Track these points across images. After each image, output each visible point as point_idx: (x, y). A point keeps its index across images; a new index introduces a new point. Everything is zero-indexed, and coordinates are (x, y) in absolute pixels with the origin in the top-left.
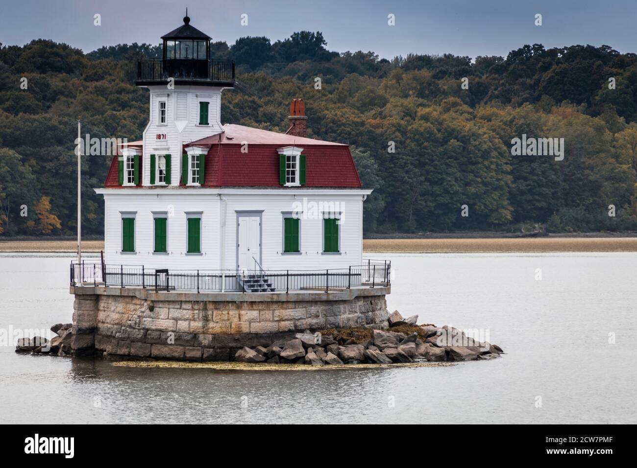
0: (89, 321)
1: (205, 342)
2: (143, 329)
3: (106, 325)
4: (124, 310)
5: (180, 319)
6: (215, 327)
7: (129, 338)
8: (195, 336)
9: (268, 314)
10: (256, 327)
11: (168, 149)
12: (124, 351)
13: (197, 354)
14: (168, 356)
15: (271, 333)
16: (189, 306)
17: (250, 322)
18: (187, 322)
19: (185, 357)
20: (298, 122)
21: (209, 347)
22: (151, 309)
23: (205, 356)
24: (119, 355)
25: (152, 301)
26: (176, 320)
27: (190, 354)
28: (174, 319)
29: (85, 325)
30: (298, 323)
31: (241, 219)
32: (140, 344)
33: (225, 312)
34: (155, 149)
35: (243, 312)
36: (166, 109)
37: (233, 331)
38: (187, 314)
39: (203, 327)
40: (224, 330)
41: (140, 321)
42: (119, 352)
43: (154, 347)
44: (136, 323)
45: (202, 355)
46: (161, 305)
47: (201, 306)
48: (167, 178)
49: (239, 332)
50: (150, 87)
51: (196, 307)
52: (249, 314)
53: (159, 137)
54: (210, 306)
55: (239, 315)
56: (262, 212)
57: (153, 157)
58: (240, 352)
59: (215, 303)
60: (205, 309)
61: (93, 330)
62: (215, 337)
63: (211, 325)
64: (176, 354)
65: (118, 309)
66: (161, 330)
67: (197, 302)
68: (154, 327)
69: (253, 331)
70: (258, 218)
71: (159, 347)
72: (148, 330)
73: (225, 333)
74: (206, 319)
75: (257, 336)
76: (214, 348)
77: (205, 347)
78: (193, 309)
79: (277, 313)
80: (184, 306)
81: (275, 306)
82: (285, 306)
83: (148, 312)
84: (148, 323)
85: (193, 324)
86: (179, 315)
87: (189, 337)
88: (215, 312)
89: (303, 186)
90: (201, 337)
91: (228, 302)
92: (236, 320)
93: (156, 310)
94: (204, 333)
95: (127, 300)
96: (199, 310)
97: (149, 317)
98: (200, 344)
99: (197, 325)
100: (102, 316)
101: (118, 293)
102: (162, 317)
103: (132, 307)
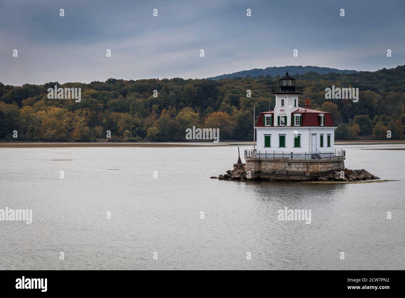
0: (258, 169)
1: (308, 175)
2: (286, 171)
3: (266, 170)
4: (275, 165)
5: (299, 168)
6: (311, 170)
7: (281, 174)
8: (304, 173)
9: (325, 166)
10: (322, 170)
11: (285, 114)
12: (279, 178)
13: (305, 179)
14: (296, 179)
15: (326, 172)
16: (302, 164)
17: (321, 168)
18: (302, 169)
19: (301, 180)
20: (309, 106)
21: (309, 176)
22: (289, 165)
23: (308, 179)
24: (277, 180)
25: (290, 162)
26: (298, 168)
27: (303, 179)
28: (297, 168)
29: (257, 170)
30: (332, 168)
31: (313, 136)
32: (285, 176)
33: (314, 166)
34: (279, 114)
35: (318, 165)
36: (284, 102)
37: (316, 171)
38: (302, 166)
39: (307, 170)
40: (314, 171)
41: (285, 169)
42: (277, 179)
43: (290, 177)
44: (283, 170)
45: (307, 179)
46: (293, 164)
47: (306, 164)
48: (286, 124)
49: (318, 172)
50: (276, 95)
51: (304, 164)
52: (320, 166)
53: (282, 110)
54: (309, 164)
55: (318, 166)
56: (316, 134)
57: (279, 117)
58: (320, 178)
59: (310, 162)
60: (307, 164)
61: (259, 172)
62: (311, 173)
63: (309, 169)
64: (299, 179)
65: (272, 165)
66: (293, 172)
67: (305, 162)
68: (290, 171)
69: (321, 171)
70: (315, 136)
71: (292, 177)
72: (288, 171)
73: (314, 172)
74: (308, 168)
75: (322, 173)
76: (310, 177)
77: (308, 176)
78: (303, 165)
79: (327, 165)
80: (300, 164)
81: (327, 163)
82: (329, 163)
83: (288, 166)
84: (288, 169)
85: (303, 169)
86: (299, 167)
87: (303, 173)
88: (310, 166)
89: (324, 126)
90: (306, 173)
91: (314, 162)
92: (316, 168)
93: (291, 165)
94: (307, 172)
95: (276, 162)
96: (305, 165)
97: (289, 167)
98: (306, 176)
99: (305, 170)
100: (263, 167)
101: (273, 160)
102: (293, 167)
103: (278, 164)
